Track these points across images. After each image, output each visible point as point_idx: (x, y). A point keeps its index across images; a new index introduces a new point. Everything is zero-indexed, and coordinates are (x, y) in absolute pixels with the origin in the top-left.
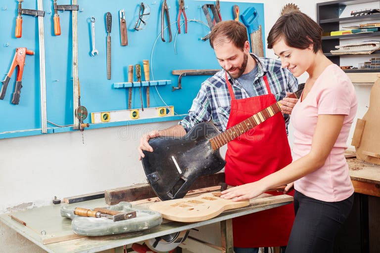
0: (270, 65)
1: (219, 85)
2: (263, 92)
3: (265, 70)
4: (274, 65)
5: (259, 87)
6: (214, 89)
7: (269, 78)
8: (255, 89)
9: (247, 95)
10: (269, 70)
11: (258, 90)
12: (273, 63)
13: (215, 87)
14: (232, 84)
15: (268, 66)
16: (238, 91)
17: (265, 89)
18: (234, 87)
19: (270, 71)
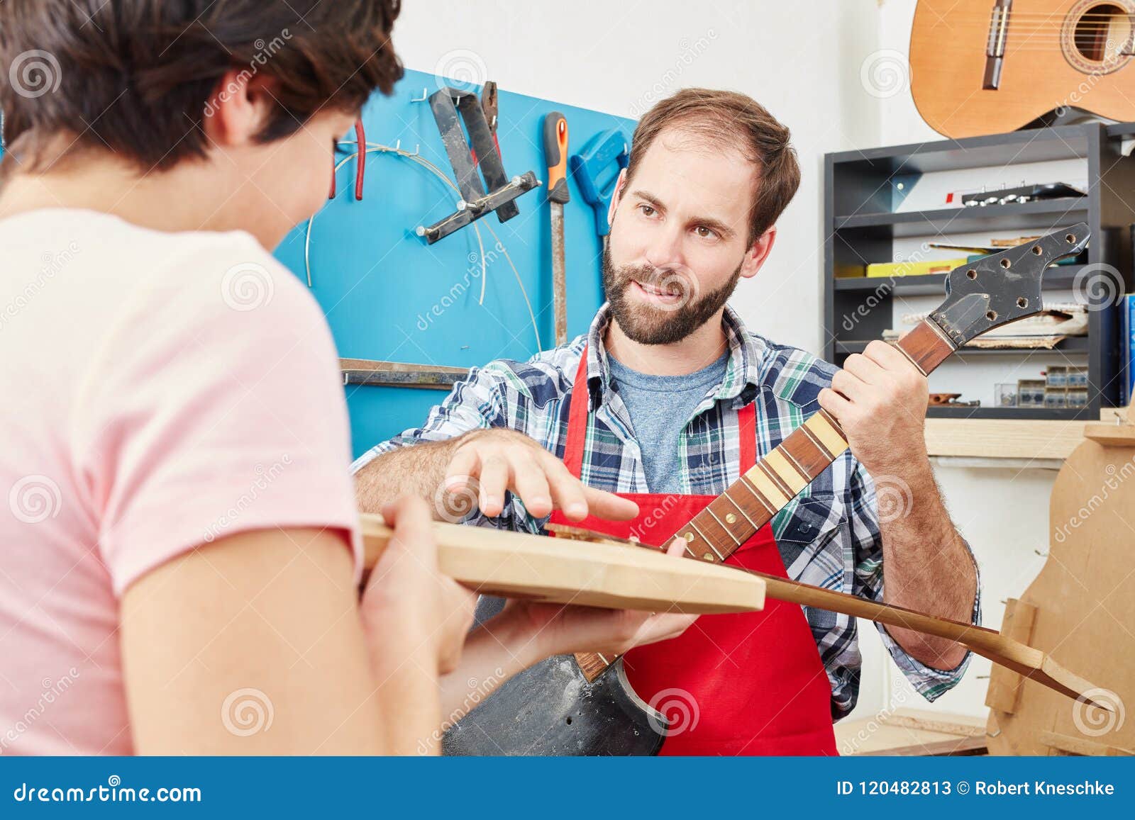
0: (784, 373)
1: (542, 393)
2: (718, 476)
3: (753, 375)
4: (801, 376)
5: (708, 447)
6: (521, 400)
7: (763, 422)
8: (684, 453)
9: (640, 475)
10: (777, 391)
11: (694, 461)
12: (799, 368)
13: (528, 395)
14: (597, 403)
15: (773, 374)
16: (609, 449)
17: (732, 466)
18: (600, 424)
19: (777, 396)
